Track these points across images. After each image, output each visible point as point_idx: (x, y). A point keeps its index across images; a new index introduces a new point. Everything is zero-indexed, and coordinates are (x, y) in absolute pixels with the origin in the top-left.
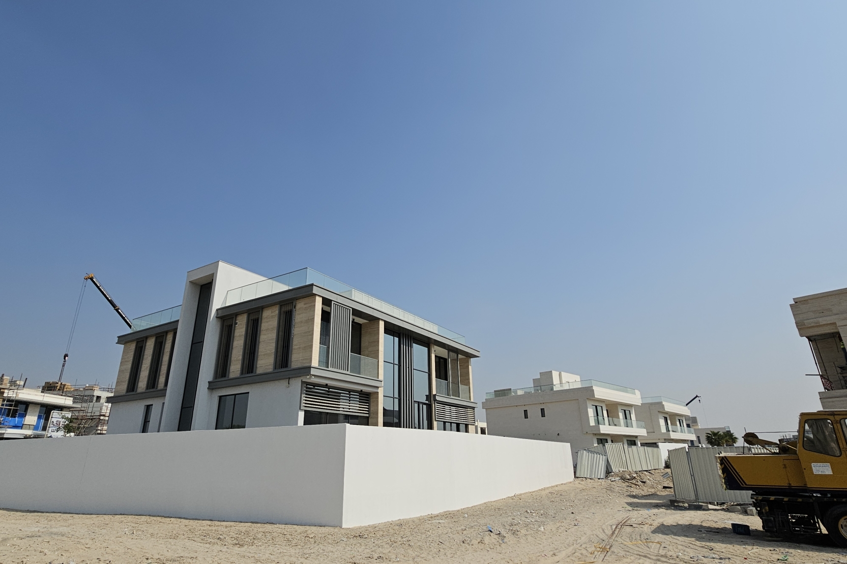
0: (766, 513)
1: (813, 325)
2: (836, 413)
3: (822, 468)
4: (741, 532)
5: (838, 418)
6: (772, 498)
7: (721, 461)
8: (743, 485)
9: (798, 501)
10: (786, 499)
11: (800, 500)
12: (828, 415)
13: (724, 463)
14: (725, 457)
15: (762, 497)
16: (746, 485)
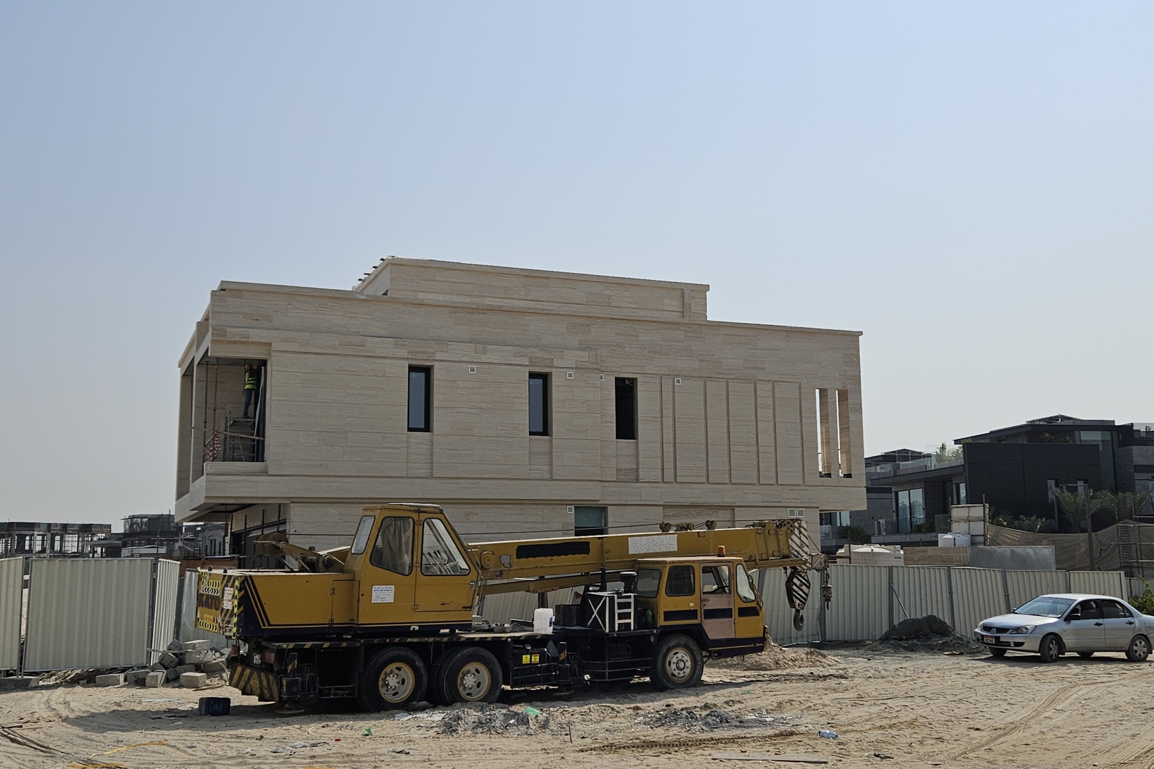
0: (293, 670)
1: (237, 339)
2: (422, 509)
3: (383, 594)
4: (216, 709)
5: (423, 516)
6: (308, 645)
7: (242, 583)
8: (264, 625)
9: (342, 646)
10: (326, 645)
11: (344, 644)
12: (413, 511)
13: (245, 587)
14: (250, 576)
15: (294, 644)
16: (270, 625)
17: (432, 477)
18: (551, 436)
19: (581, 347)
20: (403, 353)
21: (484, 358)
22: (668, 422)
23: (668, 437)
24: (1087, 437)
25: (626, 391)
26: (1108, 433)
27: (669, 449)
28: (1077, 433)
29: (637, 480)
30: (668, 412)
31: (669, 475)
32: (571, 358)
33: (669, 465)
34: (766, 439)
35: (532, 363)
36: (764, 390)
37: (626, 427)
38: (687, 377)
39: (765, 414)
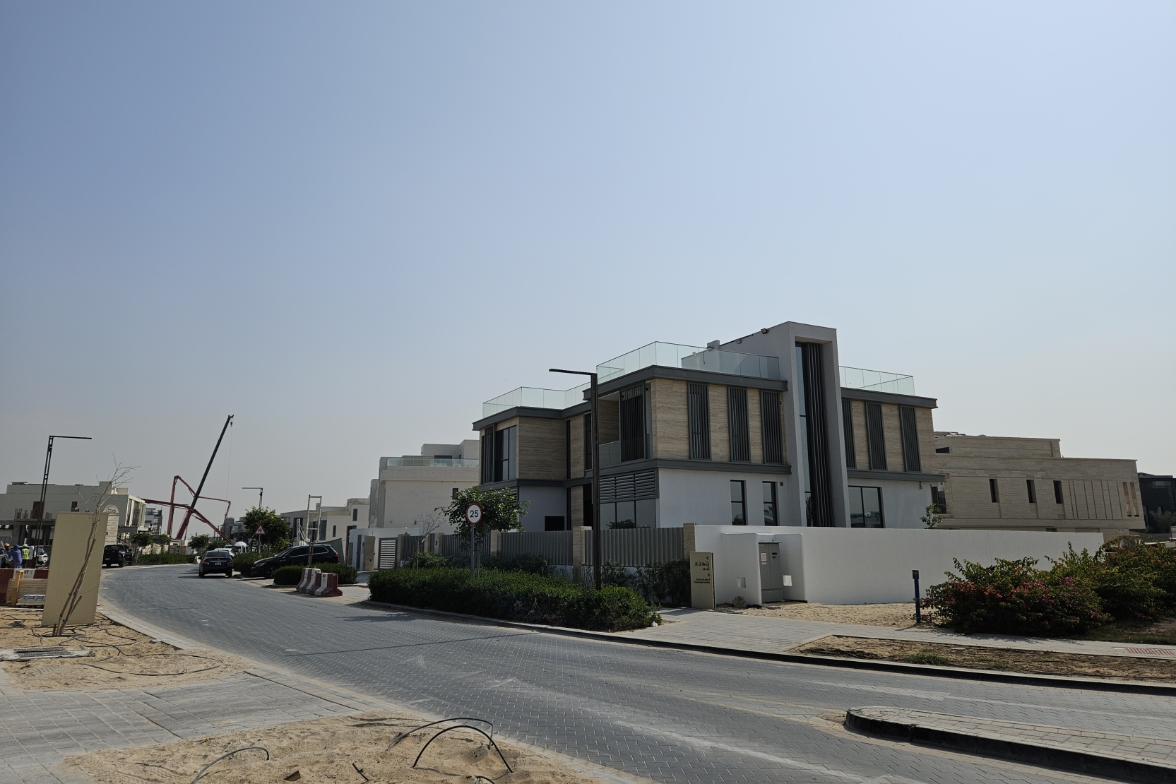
17: (1001, 518)
18: (1036, 502)
19: (1041, 470)
20: (987, 475)
21: (1012, 476)
22: (1073, 497)
23: (1074, 502)
24: (1158, 484)
25: (1057, 485)
26: (1170, 482)
27: (1074, 507)
28: (1153, 482)
29: (1065, 519)
30: (1072, 493)
31: (1076, 517)
32: (1039, 474)
33: (1075, 513)
34: (1107, 502)
35: (1027, 477)
36: (1104, 483)
37: (1059, 499)
38: (1078, 480)
39: (1106, 493)
